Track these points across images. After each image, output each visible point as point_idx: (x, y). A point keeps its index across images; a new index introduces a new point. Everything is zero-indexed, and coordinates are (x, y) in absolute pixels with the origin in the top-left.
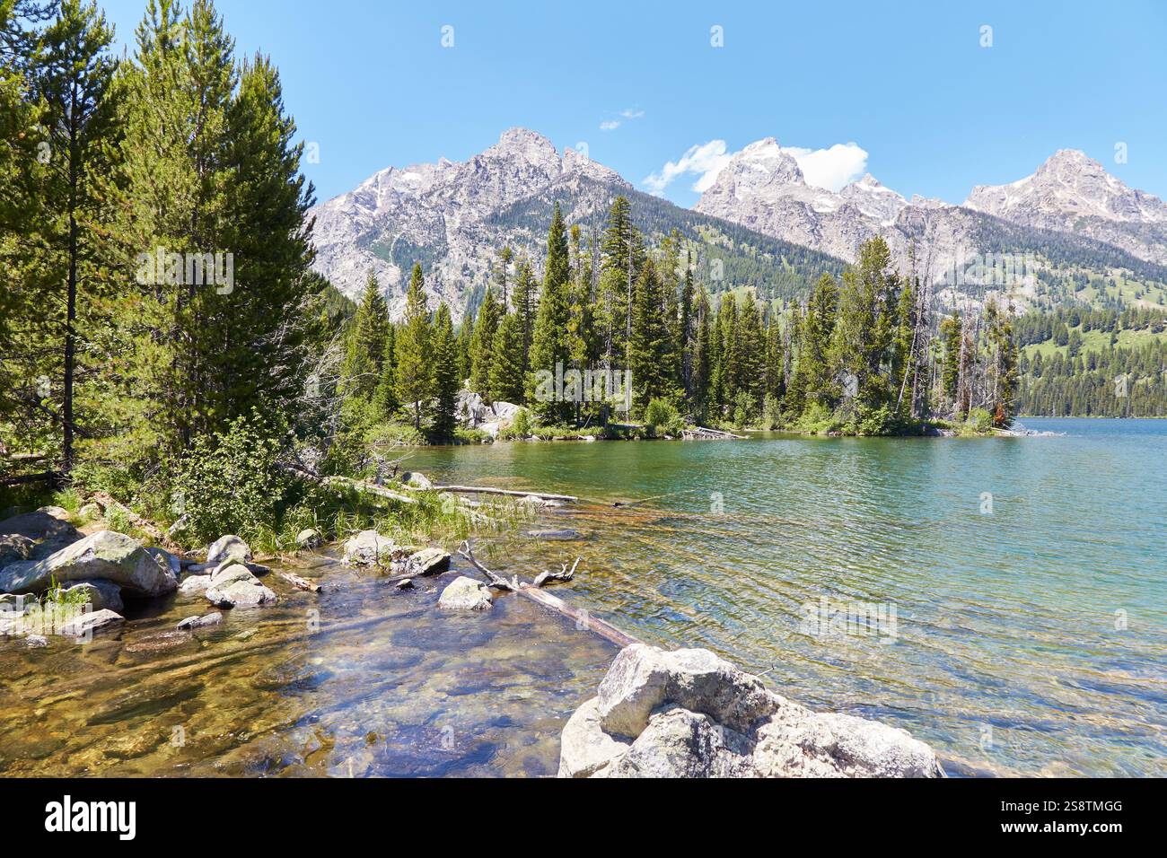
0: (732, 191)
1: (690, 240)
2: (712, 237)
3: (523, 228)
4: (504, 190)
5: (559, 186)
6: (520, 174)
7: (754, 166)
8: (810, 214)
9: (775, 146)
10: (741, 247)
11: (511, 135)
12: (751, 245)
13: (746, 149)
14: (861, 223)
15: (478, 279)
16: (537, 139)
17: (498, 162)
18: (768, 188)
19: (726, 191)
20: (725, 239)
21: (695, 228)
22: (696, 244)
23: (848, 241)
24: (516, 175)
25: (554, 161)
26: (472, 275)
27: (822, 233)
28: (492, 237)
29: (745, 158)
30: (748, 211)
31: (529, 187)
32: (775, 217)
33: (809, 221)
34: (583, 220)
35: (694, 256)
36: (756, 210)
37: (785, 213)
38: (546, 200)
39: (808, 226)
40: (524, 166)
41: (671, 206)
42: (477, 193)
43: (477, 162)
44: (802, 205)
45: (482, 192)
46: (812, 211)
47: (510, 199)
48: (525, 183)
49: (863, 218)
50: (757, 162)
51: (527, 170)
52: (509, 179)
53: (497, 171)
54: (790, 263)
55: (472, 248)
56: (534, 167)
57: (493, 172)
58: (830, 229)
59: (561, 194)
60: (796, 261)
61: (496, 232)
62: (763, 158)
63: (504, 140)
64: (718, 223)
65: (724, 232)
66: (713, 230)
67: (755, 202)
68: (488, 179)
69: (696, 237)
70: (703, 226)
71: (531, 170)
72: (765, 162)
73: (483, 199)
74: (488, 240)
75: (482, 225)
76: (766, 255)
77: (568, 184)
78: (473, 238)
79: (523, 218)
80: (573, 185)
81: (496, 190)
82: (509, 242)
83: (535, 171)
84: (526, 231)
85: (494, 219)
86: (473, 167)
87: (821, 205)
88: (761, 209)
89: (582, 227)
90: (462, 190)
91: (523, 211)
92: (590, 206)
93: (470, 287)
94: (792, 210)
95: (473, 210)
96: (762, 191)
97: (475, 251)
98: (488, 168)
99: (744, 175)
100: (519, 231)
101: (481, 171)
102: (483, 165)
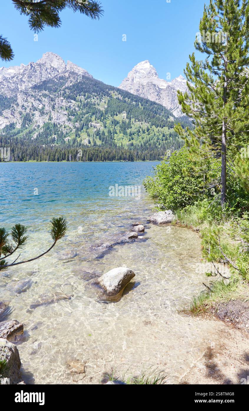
0: (133, 80)
1: (106, 96)
2: (115, 95)
3: (46, 91)
4: (41, 76)
5: (61, 75)
6: (48, 70)
7: (141, 71)
8: (157, 89)
9: (148, 64)
10: (125, 99)
11: (47, 55)
12: (129, 99)
13: (138, 64)
14: (173, 92)
15: (28, 111)
16: (57, 57)
17: (40, 65)
18: (144, 79)
19: (130, 80)
20: (120, 96)
21: (110, 92)
22: (108, 98)
23: (169, 99)
24: (46, 70)
25: (63, 66)
26: (25, 109)
27: (161, 96)
28: (34, 94)
29: (138, 68)
30: (137, 87)
31: (51, 75)
32: (145, 89)
33: (157, 91)
34: (68, 88)
35: (107, 102)
36: (139, 87)
37: (148, 88)
38: (56, 80)
39: (156, 93)
40: (49, 67)
41: (102, 83)
42: (31, 77)
43: (31, 65)
44: (155, 85)
45: (33, 77)
46: (158, 88)
47: (43, 79)
48: (50, 74)
49: (175, 90)
50: (142, 69)
51: (50, 68)
52: (43, 72)
53: (39, 68)
54: (142, 105)
55: (26, 99)
56: (53, 67)
57: (37, 69)
58: (164, 94)
59: (61, 78)
60: (144, 105)
61: (35, 92)
62: (144, 68)
63: (44, 57)
64: (118, 90)
65: (120, 93)
66: (116, 93)
67: (139, 84)
68: (36, 72)
69: (109, 95)
70: (113, 91)
71: (52, 68)
72: (145, 70)
73: (34, 80)
74: (32, 95)
75: (30, 89)
76: (134, 102)
77: (65, 74)
78: (26, 94)
79: (46, 87)
80: (67, 75)
81: (39, 76)
82: (40, 96)
83: (53, 69)
84: (47, 92)
85: (35, 87)
86: (30, 67)
87: (162, 86)
88: (141, 86)
89: (67, 90)
90: (25, 76)
91: (47, 84)
92: (71, 83)
93: (24, 114)
94: (151, 87)
95: (30, 84)
96: (142, 80)
97: (27, 99)
98: (36, 67)
99: (137, 74)
100: (44, 92)
101: (33, 68)
102: (34, 66)
